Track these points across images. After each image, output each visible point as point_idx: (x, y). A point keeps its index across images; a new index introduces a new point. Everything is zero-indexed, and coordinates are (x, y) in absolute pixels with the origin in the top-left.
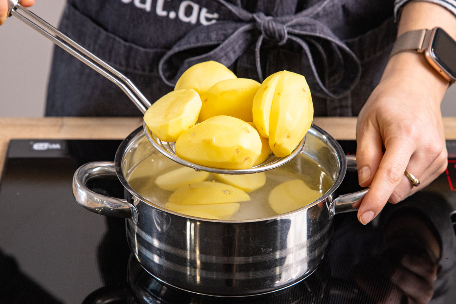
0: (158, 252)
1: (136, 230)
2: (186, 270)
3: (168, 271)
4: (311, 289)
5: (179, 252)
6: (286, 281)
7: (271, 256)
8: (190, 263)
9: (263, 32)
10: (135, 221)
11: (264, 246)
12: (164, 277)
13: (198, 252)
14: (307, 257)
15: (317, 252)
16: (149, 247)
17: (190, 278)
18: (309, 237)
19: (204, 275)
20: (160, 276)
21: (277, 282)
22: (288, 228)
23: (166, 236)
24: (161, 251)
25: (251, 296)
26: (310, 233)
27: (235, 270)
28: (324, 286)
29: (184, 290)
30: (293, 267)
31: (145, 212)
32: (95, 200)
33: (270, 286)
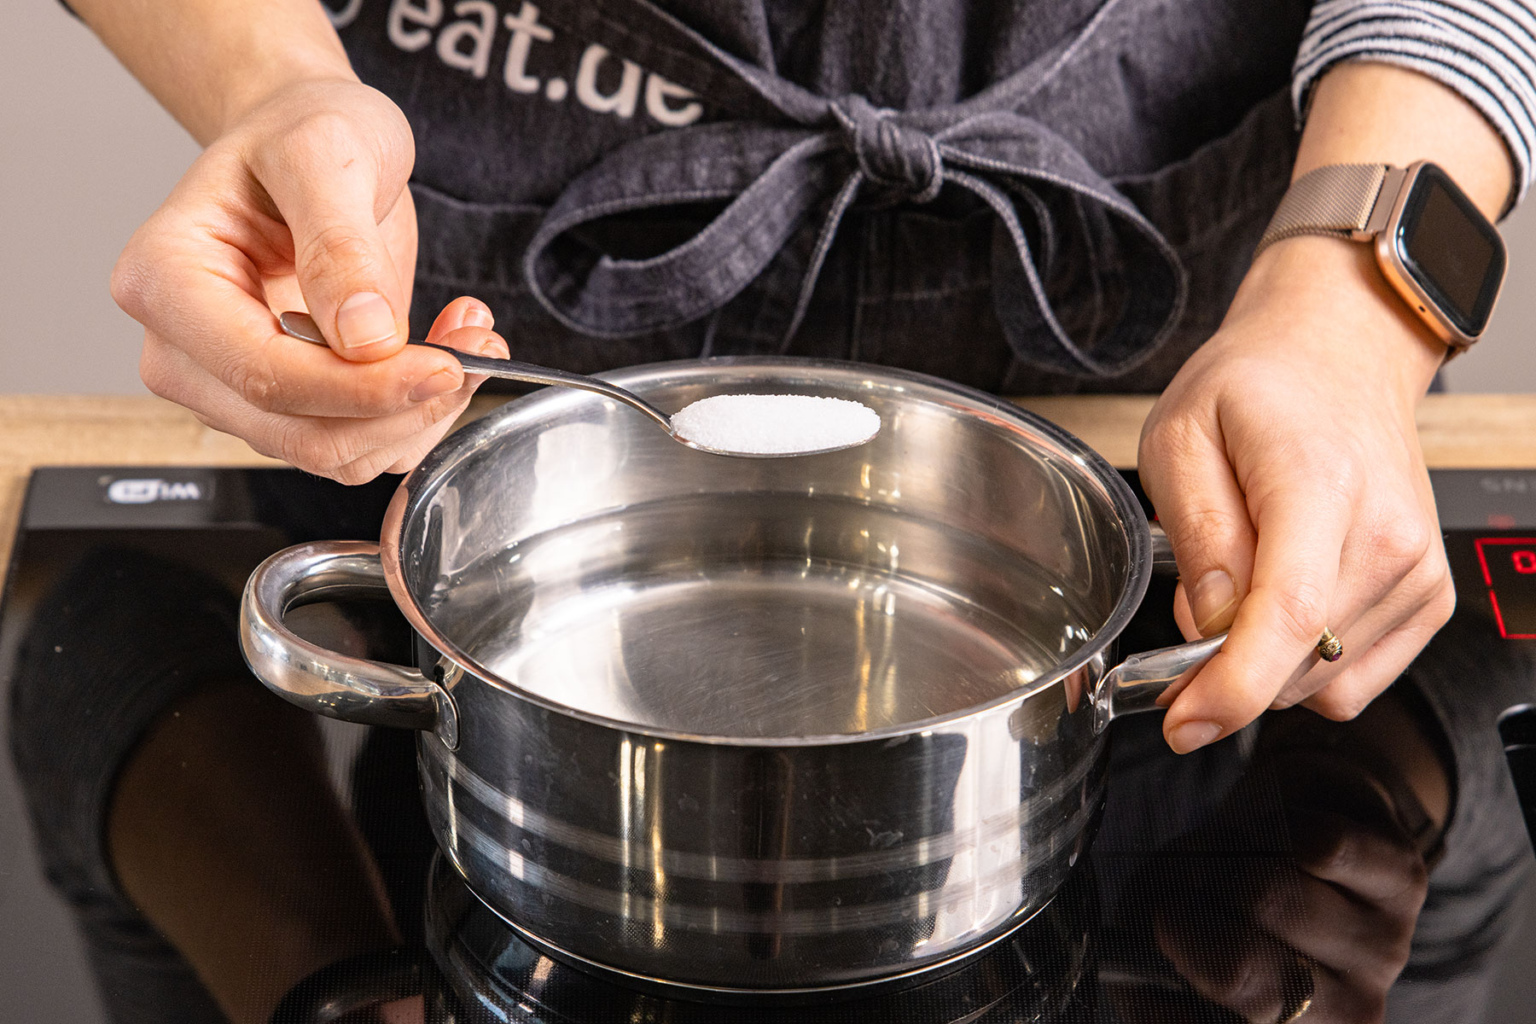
0: (525, 842)
1: (452, 772)
2: (618, 903)
3: (559, 905)
4: (1034, 966)
5: (594, 843)
6: (952, 939)
7: (901, 855)
8: (632, 880)
9: (862, 161)
10: (449, 741)
11: (876, 822)
12: (544, 927)
13: (657, 844)
14: (1022, 860)
15: (1054, 844)
16: (496, 825)
17: (630, 929)
18: (1027, 794)
19: (678, 921)
20: (532, 922)
21: (922, 943)
22: (957, 765)
23: (551, 788)
24: (535, 841)
25: (836, 988)
26: (1031, 779)
27: (779, 905)
28: (1079, 954)
29: (612, 970)
30: (973, 894)
31: (481, 709)
32: (316, 668)
33: (896, 958)
